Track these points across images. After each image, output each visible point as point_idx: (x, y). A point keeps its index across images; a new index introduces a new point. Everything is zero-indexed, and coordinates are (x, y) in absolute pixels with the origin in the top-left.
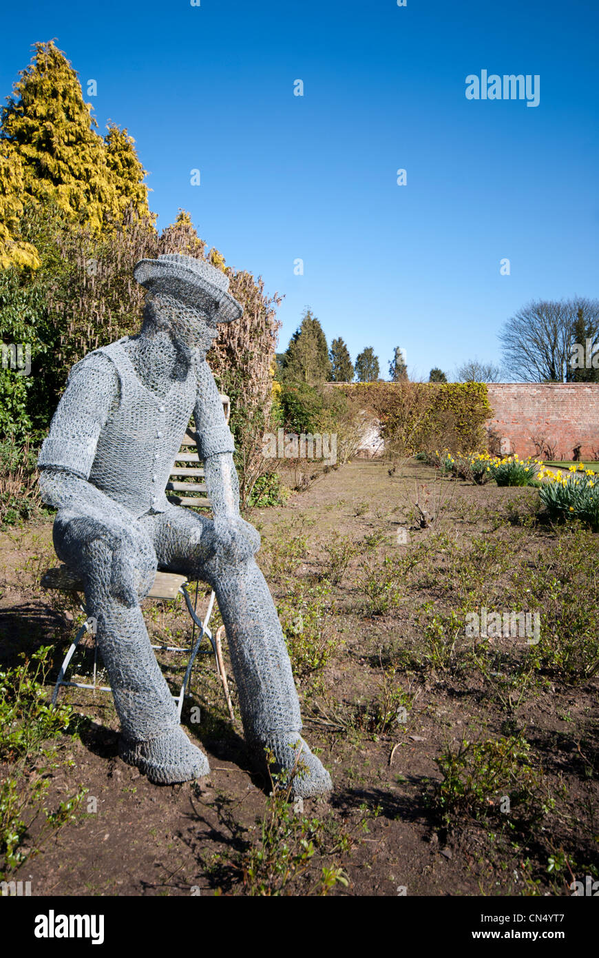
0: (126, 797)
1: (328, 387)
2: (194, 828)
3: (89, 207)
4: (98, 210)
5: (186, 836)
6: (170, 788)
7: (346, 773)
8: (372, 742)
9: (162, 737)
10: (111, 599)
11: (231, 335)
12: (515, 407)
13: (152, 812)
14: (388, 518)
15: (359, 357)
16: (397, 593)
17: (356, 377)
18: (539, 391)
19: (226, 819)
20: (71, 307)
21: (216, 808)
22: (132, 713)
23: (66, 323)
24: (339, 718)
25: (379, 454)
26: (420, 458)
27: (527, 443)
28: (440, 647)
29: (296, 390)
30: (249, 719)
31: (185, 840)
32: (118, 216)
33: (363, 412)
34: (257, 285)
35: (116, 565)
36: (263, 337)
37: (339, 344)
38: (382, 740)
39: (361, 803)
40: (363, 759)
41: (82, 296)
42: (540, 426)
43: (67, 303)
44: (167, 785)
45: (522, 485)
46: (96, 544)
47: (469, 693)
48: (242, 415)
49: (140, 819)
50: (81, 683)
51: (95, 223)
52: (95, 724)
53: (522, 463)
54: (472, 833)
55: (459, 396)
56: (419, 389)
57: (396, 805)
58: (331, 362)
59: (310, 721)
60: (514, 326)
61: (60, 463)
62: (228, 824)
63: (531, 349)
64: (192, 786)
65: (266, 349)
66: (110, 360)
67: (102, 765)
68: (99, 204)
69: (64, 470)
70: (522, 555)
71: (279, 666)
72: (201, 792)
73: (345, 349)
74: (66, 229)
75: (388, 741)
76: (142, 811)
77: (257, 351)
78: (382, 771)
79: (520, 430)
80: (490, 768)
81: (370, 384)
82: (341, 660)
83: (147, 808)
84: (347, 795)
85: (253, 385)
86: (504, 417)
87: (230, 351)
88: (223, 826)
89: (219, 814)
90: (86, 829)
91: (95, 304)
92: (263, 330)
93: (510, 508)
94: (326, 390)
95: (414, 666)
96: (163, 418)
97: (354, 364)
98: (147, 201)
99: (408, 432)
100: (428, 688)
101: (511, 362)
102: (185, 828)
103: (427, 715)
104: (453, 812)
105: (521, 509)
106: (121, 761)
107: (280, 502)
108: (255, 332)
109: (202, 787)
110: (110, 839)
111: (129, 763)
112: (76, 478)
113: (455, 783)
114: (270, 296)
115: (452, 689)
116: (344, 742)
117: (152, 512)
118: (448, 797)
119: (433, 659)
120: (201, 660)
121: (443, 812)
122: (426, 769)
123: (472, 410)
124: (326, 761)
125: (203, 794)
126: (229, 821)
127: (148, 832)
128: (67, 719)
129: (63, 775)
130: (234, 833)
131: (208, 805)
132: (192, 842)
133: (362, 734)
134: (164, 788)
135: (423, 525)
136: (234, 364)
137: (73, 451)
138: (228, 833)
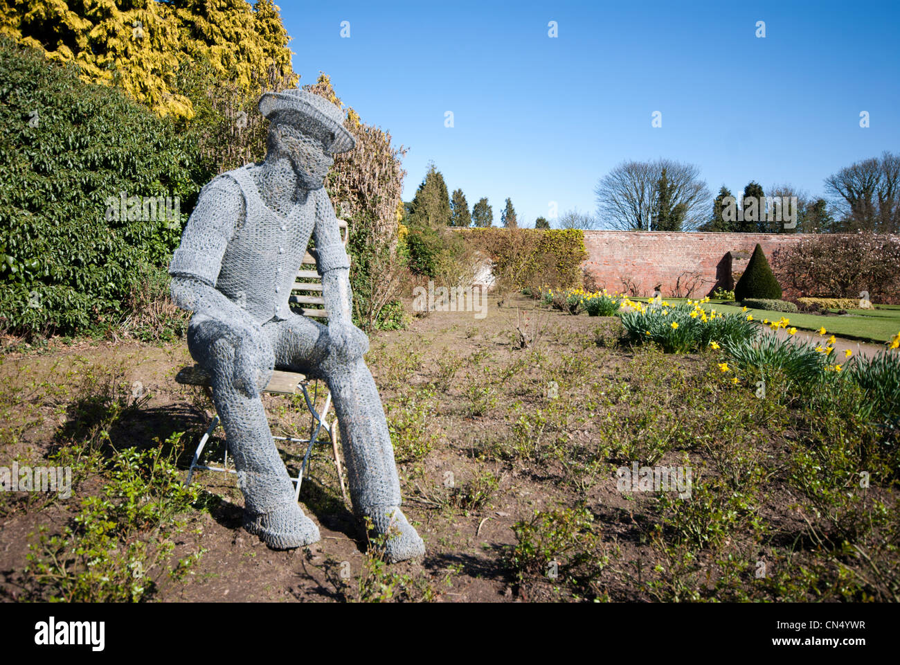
0: (247, 560)
1: (448, 231)
2: (304, 585)
3: (238, 66)
4: (246, 69)
5: (296, 591)
6: (285, 553)
7: (439, 542)
8: (463, 518)
9: (280, 510)
10: (234, 391)
11: (362, 181)
12: (606, 251)
13: (268, 572)
14: (494, 340)
15: (476, 206)
16: (495, 398)
17: (473, 223)
18: (627, 238)
19: (332, 578)
20: (220, 153)
21: (324, 568)
22: (253, 489)
23: (216, 166)
24: (435, 497)
25: (491, 289)
26: (525, 293)
27: (616, 282)
28: (526, 441)
29: (420, 233)
30: (356, 495)
31: (295, 595)
32: (264, 74)
33: (478, 253)
34: (385, 139)
35: (237, 360)
36: (390, 183)
37: (458, 194)
38: (473, 515)
39: (449, 564)
40: (455, 530)
41: (230, 143)
42: (626, 267)
43: (217, 149)
44: (283, 550)
45: (609, 315)
46: (220, 342)
47: (549, 478)
48: (371, 250)
49: (257, 577)
50: (214, 467)
51: (244, 80)
52: (225, 502)
53: (610, 297)
54: (540, 587)
55: (560, 240)
56: (526, 235)
57: (479, 566)
58: (452, 210)
59: (412, 500)
60: (608, 183)
61: (189, 271)
62: (333, 581)
63: (622, 203)
64: (304, 551)
65: (393, 194)
66: (236, 182)
67: (228, 534)
68: (248, 64)
69: (193, 277)
70: (605, 370)
71: (382, 450)
72: (312, 556)
73: (464, 199)
74: (217, 85)
75: (477, 516)
76: (259, 571)
77: (384, 196)
78: (470, 540)
79: (611, 270)
80: (558, 533)
81: (484, 229)
82: (442, 451)
83: (264, 569)
84: (438, 559)
85: (381, 225)
86: (598, 259)
87: (361, 195)
88: (329, 583)
89: (326, 573)
90: (209, 586)
91: (242, 150)
92: (390, 177)
93: (597, 332)
94: (446, 233)
95: (504, 456)
96: (285, 236)
97: (471, 212)
98: (291, 63)
99: (516, 271)
100: (515, 474)
101: (606, 212)
102: (296, 585)
103: (513, 495)
104: (526, 571)
105: (607, 334)
106: (244, 531)
107: (403, 326)
108: (383, 179)
109: (313, 552)
110: (229, 594)
111: (251, 533)
112: (203, 284)
113: (527, 546)
114: (397, 149)
115: (535, 475)
116: (439, 517)
117: (275, 319)
118: (521, 558)
119: (520, 450)
120: (322, 451)
121: (517, 571)
122: (508, 538)
123: (570, 253)
124: (422, 532)
125: (314, 558)
126: (335, 579)
127: (263, 589)
128: (195, 494)
129: (193, 543)
130: (338, 589)
131: (317, 566)
132: (301, 596)
133: (456, 510)
134: (280, 553)
135: (523, 345)
136: (365, 207)
137: (201, 261)
138: (332, 589)
